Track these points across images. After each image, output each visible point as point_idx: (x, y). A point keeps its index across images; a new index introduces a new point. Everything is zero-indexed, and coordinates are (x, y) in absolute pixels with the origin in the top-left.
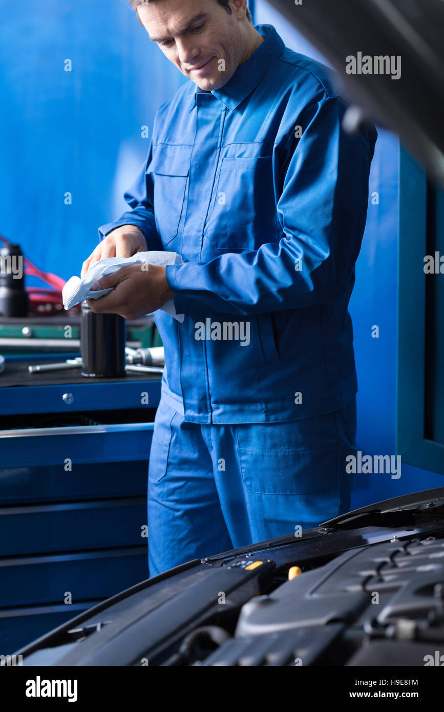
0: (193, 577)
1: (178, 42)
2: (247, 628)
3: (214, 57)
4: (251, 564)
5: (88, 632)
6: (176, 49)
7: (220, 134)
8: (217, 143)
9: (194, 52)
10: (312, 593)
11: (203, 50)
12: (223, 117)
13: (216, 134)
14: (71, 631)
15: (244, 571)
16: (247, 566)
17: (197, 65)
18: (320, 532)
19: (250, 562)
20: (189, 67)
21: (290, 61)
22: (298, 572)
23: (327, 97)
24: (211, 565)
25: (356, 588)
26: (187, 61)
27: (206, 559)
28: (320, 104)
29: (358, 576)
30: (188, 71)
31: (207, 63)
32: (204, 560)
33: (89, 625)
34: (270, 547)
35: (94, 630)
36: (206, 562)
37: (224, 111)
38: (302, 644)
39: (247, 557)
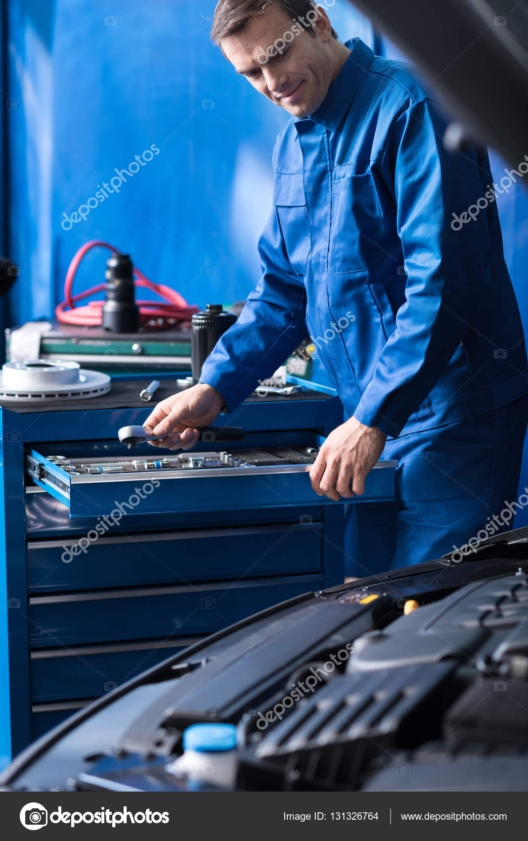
0: (303, 611)
1: (265, 72)
2: (357, 665)
3: (303, 81)
4: (365, 597)
5: (192, 668)
6: (264, 79)
7: (328, 157)
8: (326, 167)
9: (283, 79)
10: (427, 628)
11: (291, 77)
12: (326, 139)
13: (323, 157)
14: (176, 667)
15: (358, 605)
16: (361, 599)
17: (286, 92)
18: (443, 564)
19: (365, 595)
20: (279, 95)
21: (378, 71)
22: (414, 606)
23: (414, 102)
24: (326, 598)
25: (472, 624)
26: (275, 90)
27: (320, 592)
28: (408, 112)
29: (475, 611)
30: (279, 99)
31: (297, 89)
32: (319, 593)
33: (193, 660)
34: (388, 580)
35: (198, 665)
36: (321, 595)
37: (325, 133)
38: (412, 681)
39: (364, 590)
